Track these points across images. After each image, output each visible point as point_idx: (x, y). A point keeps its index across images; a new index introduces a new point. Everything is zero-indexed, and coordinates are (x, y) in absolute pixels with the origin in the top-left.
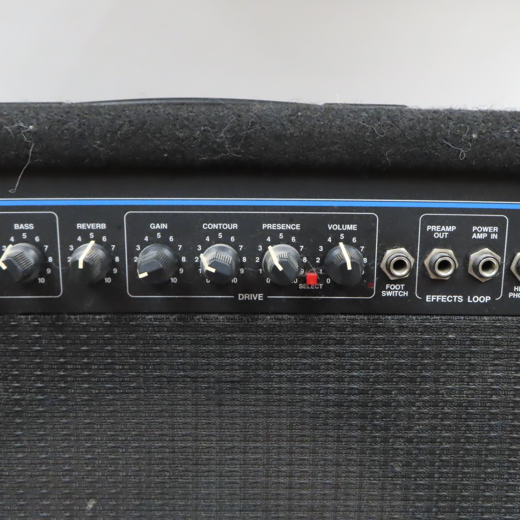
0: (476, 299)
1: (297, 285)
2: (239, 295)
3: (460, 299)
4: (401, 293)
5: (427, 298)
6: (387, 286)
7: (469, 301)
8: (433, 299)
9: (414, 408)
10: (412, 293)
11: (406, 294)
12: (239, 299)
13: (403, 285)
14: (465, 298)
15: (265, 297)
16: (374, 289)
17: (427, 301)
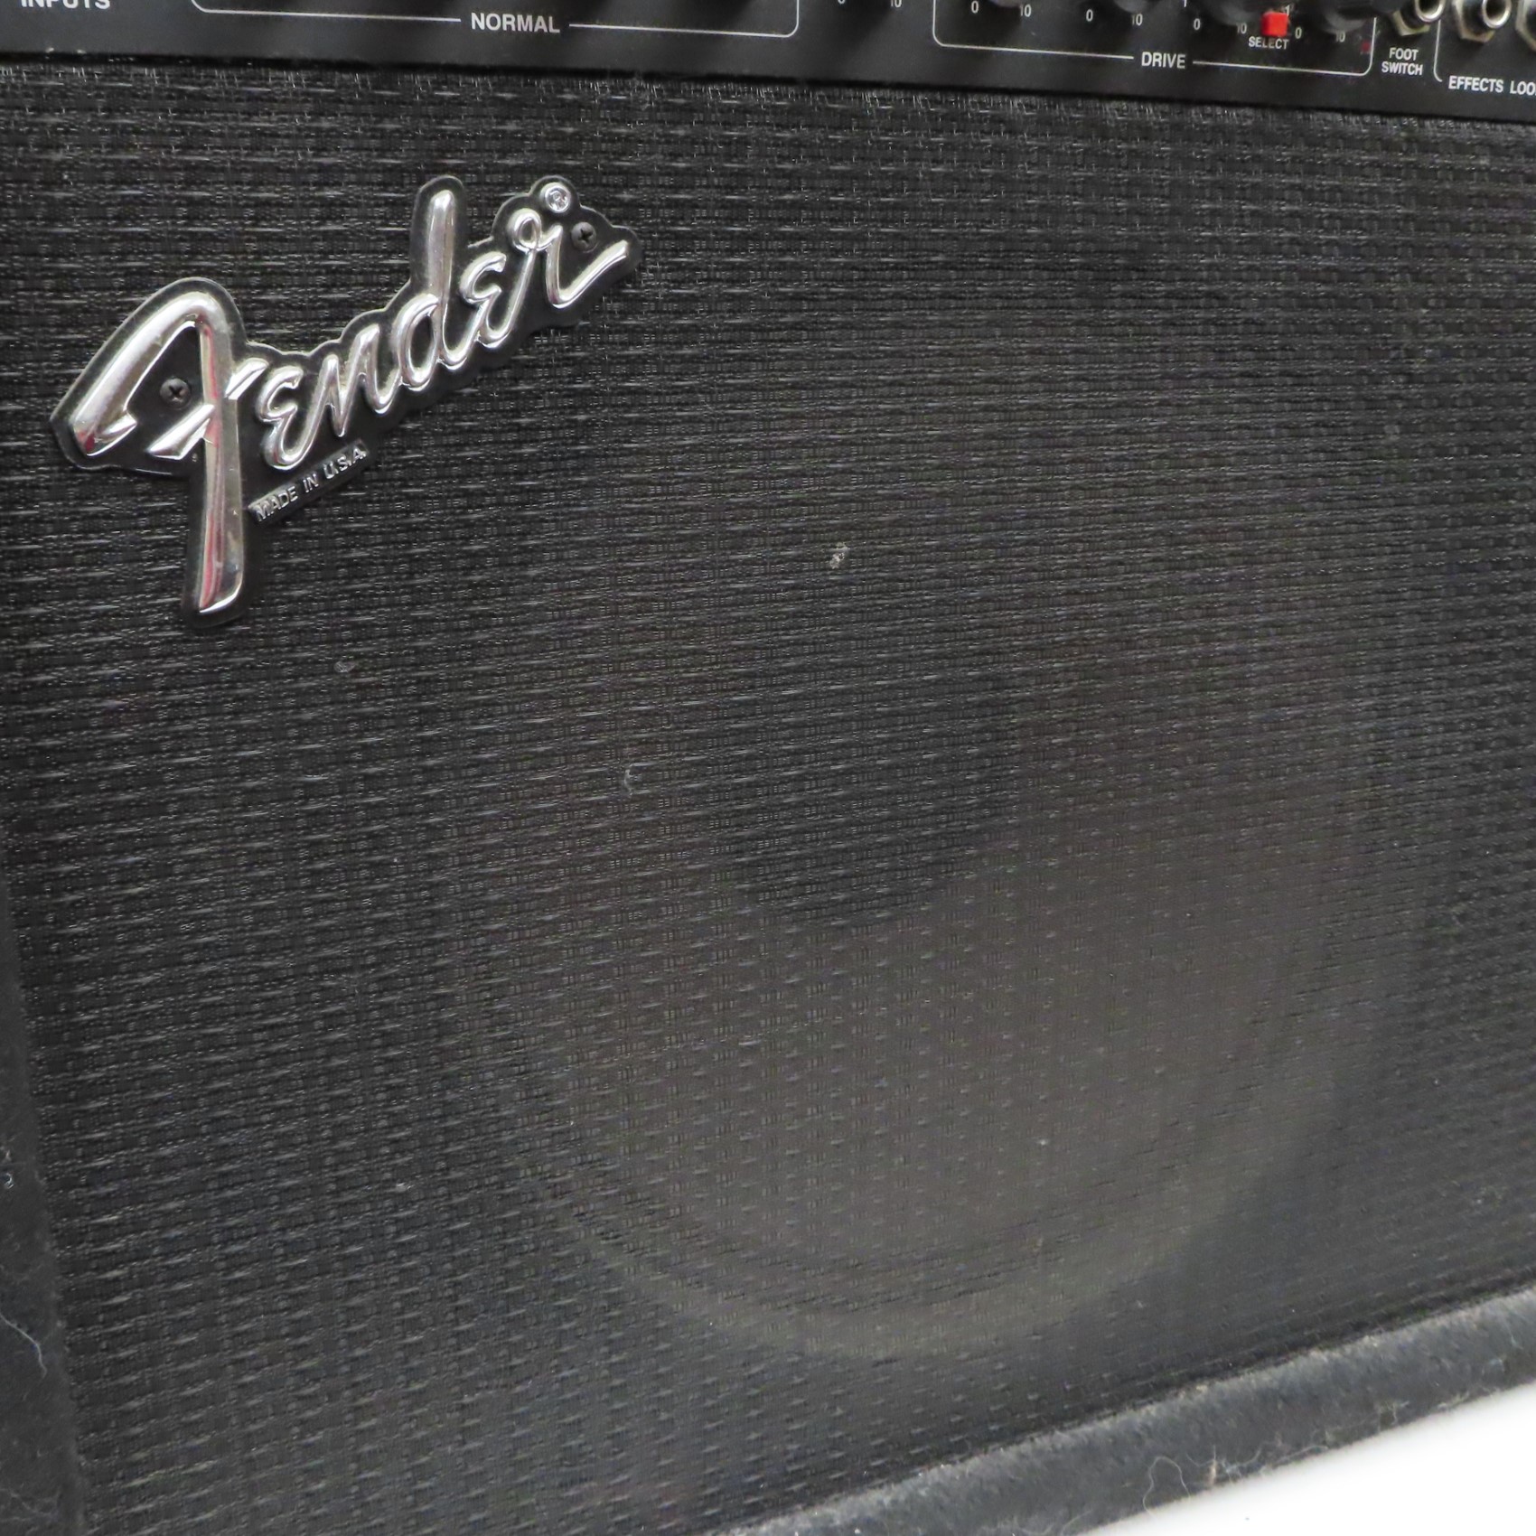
0: (1522, 88)
1: (1247, 37)
2: (1144, 54)
3: (1498, 85)
4: (1412, 69)
5: (1451, 82)
6: (1392, 51)
7: (1512, 92)
8: (1460, 83)
9: (1424, 311)
10: (1428, 70)
11: (1419, 69)
12: (1144, 64)
13: (1416, 51)
14: (1507, 86)
15: (1188, 62)
16: (1368, 56)
17: (1451, 87)
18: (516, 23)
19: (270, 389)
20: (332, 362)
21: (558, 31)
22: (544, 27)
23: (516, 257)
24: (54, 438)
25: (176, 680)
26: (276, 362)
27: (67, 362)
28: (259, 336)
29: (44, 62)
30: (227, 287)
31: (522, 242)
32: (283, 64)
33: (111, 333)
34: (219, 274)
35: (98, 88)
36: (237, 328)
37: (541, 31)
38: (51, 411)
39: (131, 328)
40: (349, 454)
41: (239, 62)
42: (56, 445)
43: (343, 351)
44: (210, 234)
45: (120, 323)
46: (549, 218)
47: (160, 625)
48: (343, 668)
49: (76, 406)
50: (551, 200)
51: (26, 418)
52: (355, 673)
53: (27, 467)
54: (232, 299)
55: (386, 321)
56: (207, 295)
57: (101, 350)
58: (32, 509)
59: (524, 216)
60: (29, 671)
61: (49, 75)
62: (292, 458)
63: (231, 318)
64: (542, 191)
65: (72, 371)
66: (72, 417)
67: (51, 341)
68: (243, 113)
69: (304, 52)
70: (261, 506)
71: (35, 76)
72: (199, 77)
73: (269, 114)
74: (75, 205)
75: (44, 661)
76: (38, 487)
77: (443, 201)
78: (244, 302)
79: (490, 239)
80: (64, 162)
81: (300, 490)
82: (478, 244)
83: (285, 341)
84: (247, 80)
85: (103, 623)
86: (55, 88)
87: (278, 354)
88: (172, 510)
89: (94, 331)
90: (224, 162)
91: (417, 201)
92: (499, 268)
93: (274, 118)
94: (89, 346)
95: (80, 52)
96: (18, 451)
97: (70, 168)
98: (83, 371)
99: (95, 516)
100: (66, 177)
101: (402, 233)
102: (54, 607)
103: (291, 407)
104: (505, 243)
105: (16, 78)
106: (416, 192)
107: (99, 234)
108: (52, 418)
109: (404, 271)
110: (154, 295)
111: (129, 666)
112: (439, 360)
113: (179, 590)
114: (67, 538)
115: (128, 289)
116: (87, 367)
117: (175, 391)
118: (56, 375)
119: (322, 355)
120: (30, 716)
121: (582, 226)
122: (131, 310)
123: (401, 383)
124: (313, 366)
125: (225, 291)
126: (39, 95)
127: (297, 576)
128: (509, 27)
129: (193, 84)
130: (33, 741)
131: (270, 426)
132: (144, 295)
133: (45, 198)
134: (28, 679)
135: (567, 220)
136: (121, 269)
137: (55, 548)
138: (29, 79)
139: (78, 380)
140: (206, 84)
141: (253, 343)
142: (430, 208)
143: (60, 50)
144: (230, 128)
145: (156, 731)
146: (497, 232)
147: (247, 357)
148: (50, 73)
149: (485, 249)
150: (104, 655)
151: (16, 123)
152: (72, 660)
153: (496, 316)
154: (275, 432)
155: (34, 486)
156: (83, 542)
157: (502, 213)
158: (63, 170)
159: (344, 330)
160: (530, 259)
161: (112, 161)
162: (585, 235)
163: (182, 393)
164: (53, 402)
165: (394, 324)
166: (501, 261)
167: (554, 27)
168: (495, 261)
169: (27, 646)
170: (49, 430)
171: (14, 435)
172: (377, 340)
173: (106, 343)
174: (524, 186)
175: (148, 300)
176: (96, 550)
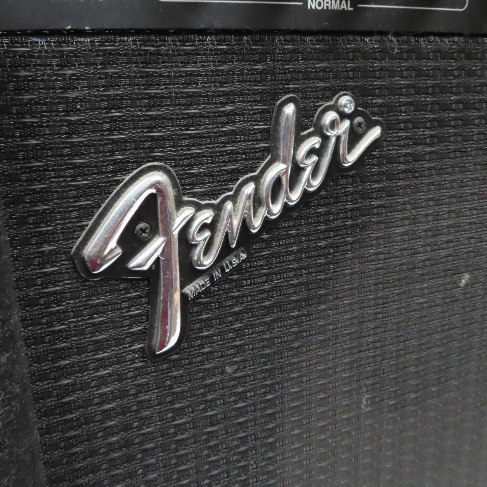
18: (331, 5)
19: (196, 224)
20: (229, 205)
21: (352, 9)
22: (345, 7)
23: (325, 139)
24: (73, 264)
25: (142, 388)
26: (199, 208)
27: (80, 219)
28: (189, 193)
29: (64, 35)
30: (171, 166)
31: (330, 130)
32: (203, 32)
33: (106, 199)
34: (167, 159)
35: (97, 51)
36: (178, 191)
37: (343, 9)
38: (72, 248)
39: (118, 195)
40: (238, 256)
41: (178, 32)
42: (75, 268)
43: (234, 198)
44: (161, 136)
45: (111, 193)
46: (343, 116)
47: (133, 361)
48: (229, 369)
49: (86, 244)
50: (345, 106)
51: (57, 253)
52: (236, 371)
53: (59, 282)
54: (174, 173)
55: (257, 180)
56: (161, 173)
57: (100, 210)
58: (61, 305)
59: (330, 116)
60: (60, 396)
61: (67, 43)
62: (208, 262)
63: (175, 186)
64: (340, 101)
65: (83, 223)
66: (85, 251)
67: (71, 207)
68: (181, 63)
69: (217, 24)
70: (190, 289)
71: (59, 44)
72: (156, 42)
73: (196, 63)
74: (84, 124)
75: (68, 390)
76: (65, 293)
77: (290, 109)
78: (181, 175)
79: (312, 129)
80: (77, 98)
81: (212, 279)
82: (306, 133)
83: (203, 196)
84: (183, 42)
85: (102, 364)
86: (71, 52)
87: (200, 203)
88: (141, 297)
89: (96, 198)
90: (171, 93)
91: (275, 110)
92: (317, 146)
93: (199, 65)
94: (93, 207)
95: (87, 28)
96: (52, 273)
97: (81, 101)
98: (91, 223)
99: (97, 305)
100: (79, 107)
101: (266, 129)
102: (75, 359)
103: (207, 234)
104: (320, 132)
105: (47, 46)
106: (274, 105)
107: (99, 140)
108: (72, 252)
109: (267, 150)
110: (131, 175)
111: (117, 385)
112: (286, 200)
113: (144, 340)
114: (82, 320)
115: (115, 172)
116: (93, 220)
117: (143, 231)
118: (74, 227)
119: (223, 201)
120: (61, 421)
121: (359, 119)
122: (117, 184)
123: (266, 214)
124: (218, 209)
125: (171, 169)
126: (61, 57)
127: (207, 324)
128: (327, 7)
129: (152, 46)
130: (64, 434)
131: (196, 246)
132: (124, 175)
133: (66, 121)
134: (60, 401)
135: (351, 117)
136: (112, 160)
137: (74, 327)
138: (55, 46)
139: (87, 228)
140: (161, 46)
141: (186, 198)
142: (282, 114)
143: (74, 28)
144: (174, 72)
145: (131, 418)
146: (315, 126)
147: (183, 207)
148: (69, 42)
149: (310, 135)
150: (103, 381)
151: (48, 75)
152: (84, 386)
153: (314, 173)
154: (199, 248)
155: (62, 293)
156: (90, 321)
157: (319, 115)
158: (77, 103)
159: (235, 186)
160: (333, 140)
161: (106, 96)
162: (360, 125)
163: (147, 231)
164: (73, 242)
165: (262, 181)
166: (318, 142)
167: (351, 7)
168: (315, 142)
169: (59, 383)
170: (71, 259)
171: (50, 264)
172: (253, 191)
173: (103, 206)
174: (329, 99)
175: (127, 178)
176: (98, 324)
